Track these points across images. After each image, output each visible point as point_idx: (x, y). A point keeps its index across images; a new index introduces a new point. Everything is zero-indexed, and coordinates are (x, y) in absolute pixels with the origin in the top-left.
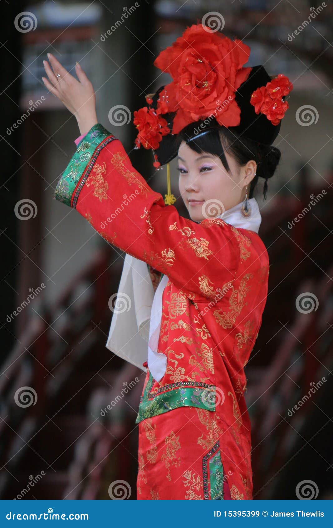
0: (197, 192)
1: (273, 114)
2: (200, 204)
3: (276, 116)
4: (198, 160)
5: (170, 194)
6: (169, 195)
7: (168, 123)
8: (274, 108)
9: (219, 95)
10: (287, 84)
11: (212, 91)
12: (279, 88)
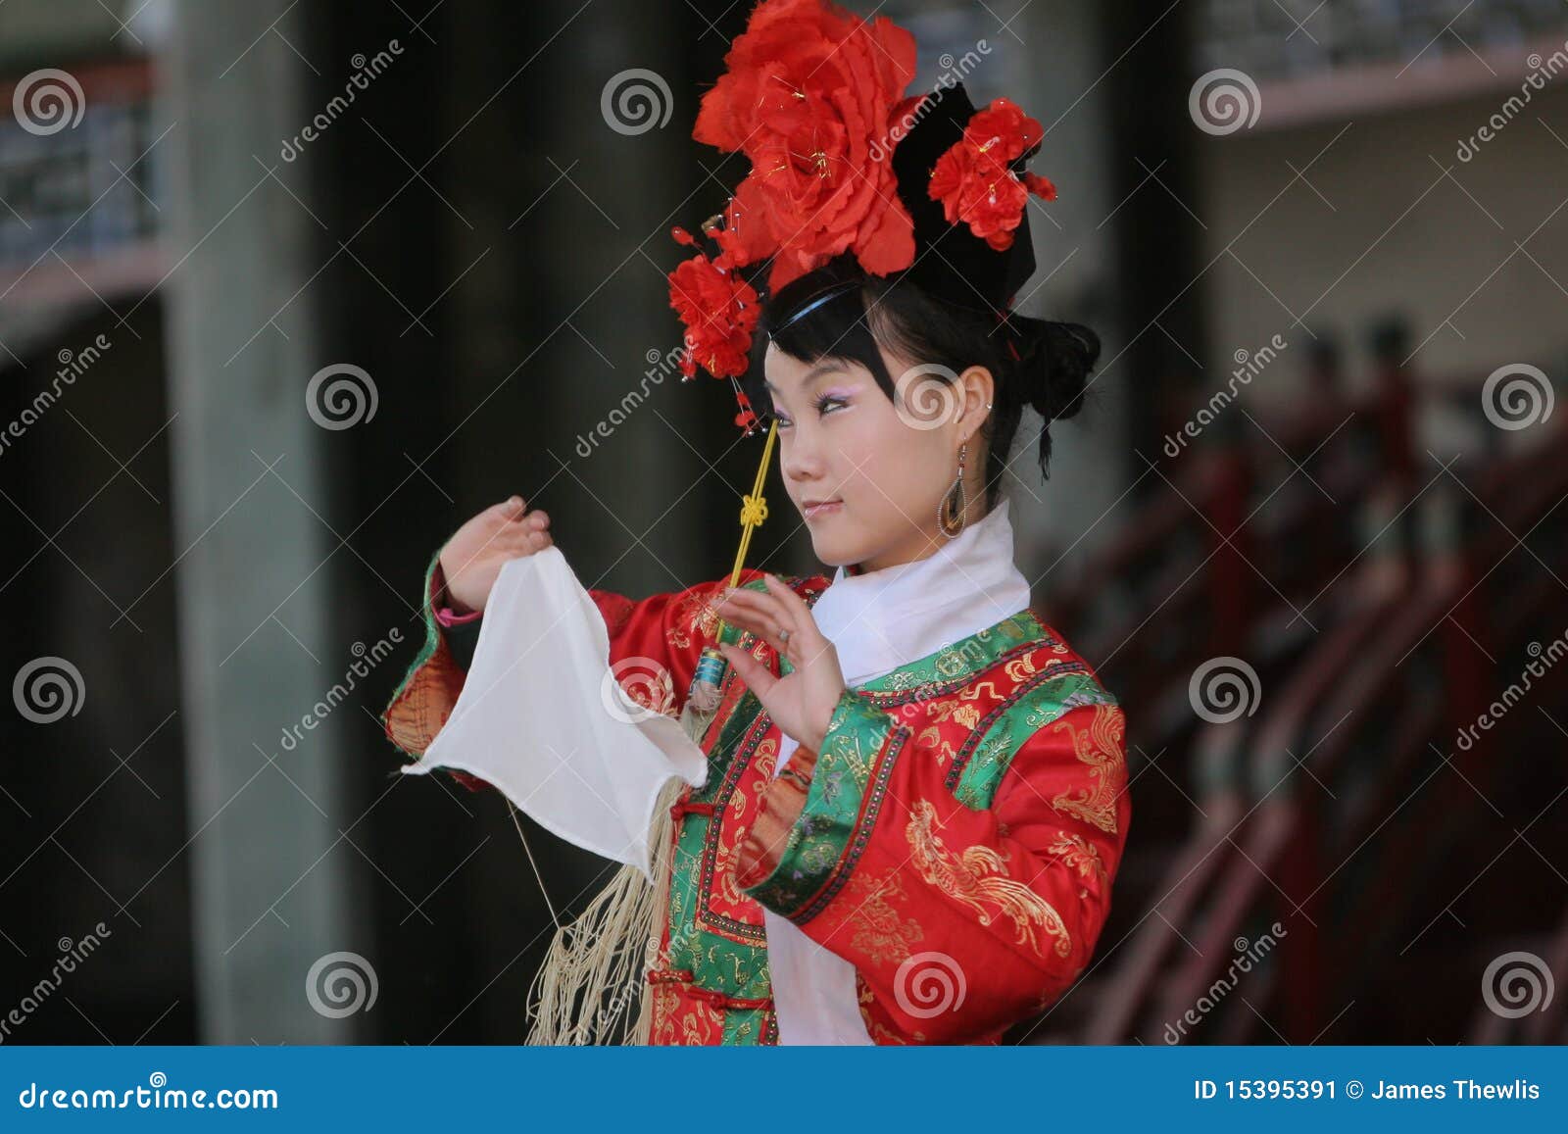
0: (818, 478)
1: (988, 216)
2: (830, 511)
3: (997, 220)
4: (807, 382)
5: (759, 494)
6: (756, 498)
7: (758, 292)
8: (992, 200)
9: (858, 186)
10: (1016, 123)
11: (840, 179)
12: (996, 139)
